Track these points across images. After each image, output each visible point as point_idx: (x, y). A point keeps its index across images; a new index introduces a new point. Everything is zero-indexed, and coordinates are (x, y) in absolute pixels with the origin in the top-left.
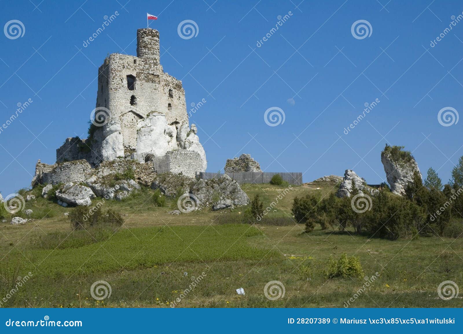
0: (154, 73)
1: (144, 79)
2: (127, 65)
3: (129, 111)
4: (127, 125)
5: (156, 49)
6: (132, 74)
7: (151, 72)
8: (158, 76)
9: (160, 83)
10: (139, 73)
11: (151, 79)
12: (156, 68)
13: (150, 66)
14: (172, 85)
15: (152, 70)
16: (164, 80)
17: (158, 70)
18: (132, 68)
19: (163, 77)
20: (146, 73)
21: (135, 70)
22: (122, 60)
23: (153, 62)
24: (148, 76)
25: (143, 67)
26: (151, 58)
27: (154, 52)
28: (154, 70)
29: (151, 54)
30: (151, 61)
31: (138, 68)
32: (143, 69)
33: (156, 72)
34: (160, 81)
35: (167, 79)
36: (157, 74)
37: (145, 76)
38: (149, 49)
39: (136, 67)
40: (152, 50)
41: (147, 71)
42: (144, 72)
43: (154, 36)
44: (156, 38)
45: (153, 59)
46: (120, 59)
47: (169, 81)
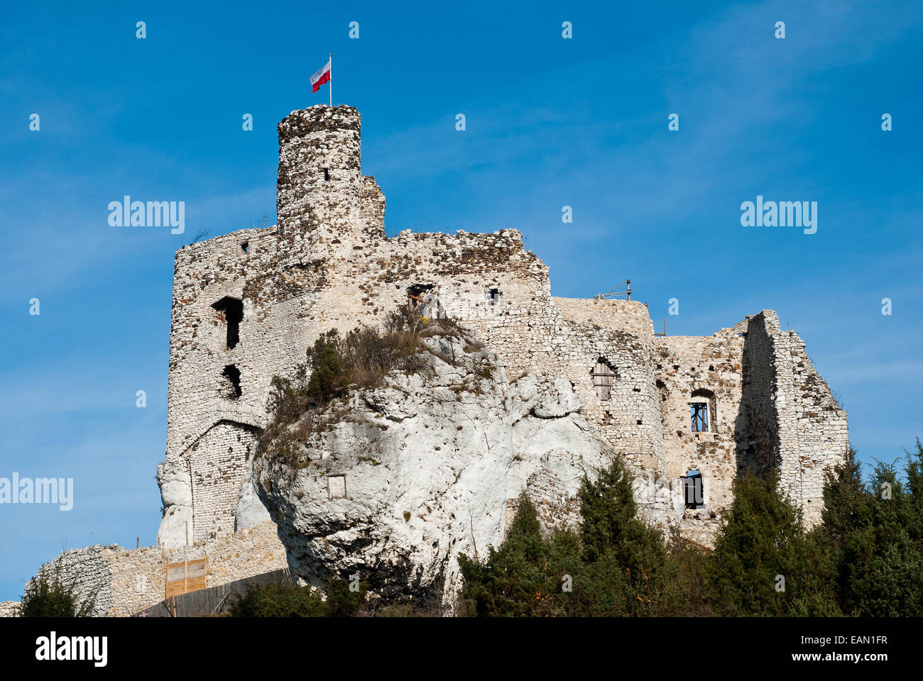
0: (301, 259)
1: (273, 293)
2: (217, 269)
3: (216, 425)
4: (209, 476)
5: (311, 174)
6: (230, 295)
7: (293, 261)
8: (318, 264)
9: (324, 285)
10: (255, 282)
11: (292, 285)
12: (310, 239)
13: (292, 241)
14: (438, 263)
15: (295, 254)
16: (382, 263)
17: (318, 241)
18: (233, 275)
19: (375, 254)
20: (280, 270)
21: (244, 273)
22: (200, 262)
23: (298, 222)
24: (284, 278)
25: (273, 253)
26: (292, 212)
27: (304, 185)
28: (301, 251)
29: (295, 196)
30: (294, 221)
31: (255, 265)
32: (271, 261)
33: (309, 253)
34: (326, 277)
35: (399, 254)
36: (313, 259)
37: (278, 283)
38: (290, 185)
39: (249, 263)
40: (297, 184)
41: (284, 260)
42: (274, 272)
43: (308, 131)
44: (312, 136)
45: (299, 213)
46: (193, 260)
47: (413, 257)
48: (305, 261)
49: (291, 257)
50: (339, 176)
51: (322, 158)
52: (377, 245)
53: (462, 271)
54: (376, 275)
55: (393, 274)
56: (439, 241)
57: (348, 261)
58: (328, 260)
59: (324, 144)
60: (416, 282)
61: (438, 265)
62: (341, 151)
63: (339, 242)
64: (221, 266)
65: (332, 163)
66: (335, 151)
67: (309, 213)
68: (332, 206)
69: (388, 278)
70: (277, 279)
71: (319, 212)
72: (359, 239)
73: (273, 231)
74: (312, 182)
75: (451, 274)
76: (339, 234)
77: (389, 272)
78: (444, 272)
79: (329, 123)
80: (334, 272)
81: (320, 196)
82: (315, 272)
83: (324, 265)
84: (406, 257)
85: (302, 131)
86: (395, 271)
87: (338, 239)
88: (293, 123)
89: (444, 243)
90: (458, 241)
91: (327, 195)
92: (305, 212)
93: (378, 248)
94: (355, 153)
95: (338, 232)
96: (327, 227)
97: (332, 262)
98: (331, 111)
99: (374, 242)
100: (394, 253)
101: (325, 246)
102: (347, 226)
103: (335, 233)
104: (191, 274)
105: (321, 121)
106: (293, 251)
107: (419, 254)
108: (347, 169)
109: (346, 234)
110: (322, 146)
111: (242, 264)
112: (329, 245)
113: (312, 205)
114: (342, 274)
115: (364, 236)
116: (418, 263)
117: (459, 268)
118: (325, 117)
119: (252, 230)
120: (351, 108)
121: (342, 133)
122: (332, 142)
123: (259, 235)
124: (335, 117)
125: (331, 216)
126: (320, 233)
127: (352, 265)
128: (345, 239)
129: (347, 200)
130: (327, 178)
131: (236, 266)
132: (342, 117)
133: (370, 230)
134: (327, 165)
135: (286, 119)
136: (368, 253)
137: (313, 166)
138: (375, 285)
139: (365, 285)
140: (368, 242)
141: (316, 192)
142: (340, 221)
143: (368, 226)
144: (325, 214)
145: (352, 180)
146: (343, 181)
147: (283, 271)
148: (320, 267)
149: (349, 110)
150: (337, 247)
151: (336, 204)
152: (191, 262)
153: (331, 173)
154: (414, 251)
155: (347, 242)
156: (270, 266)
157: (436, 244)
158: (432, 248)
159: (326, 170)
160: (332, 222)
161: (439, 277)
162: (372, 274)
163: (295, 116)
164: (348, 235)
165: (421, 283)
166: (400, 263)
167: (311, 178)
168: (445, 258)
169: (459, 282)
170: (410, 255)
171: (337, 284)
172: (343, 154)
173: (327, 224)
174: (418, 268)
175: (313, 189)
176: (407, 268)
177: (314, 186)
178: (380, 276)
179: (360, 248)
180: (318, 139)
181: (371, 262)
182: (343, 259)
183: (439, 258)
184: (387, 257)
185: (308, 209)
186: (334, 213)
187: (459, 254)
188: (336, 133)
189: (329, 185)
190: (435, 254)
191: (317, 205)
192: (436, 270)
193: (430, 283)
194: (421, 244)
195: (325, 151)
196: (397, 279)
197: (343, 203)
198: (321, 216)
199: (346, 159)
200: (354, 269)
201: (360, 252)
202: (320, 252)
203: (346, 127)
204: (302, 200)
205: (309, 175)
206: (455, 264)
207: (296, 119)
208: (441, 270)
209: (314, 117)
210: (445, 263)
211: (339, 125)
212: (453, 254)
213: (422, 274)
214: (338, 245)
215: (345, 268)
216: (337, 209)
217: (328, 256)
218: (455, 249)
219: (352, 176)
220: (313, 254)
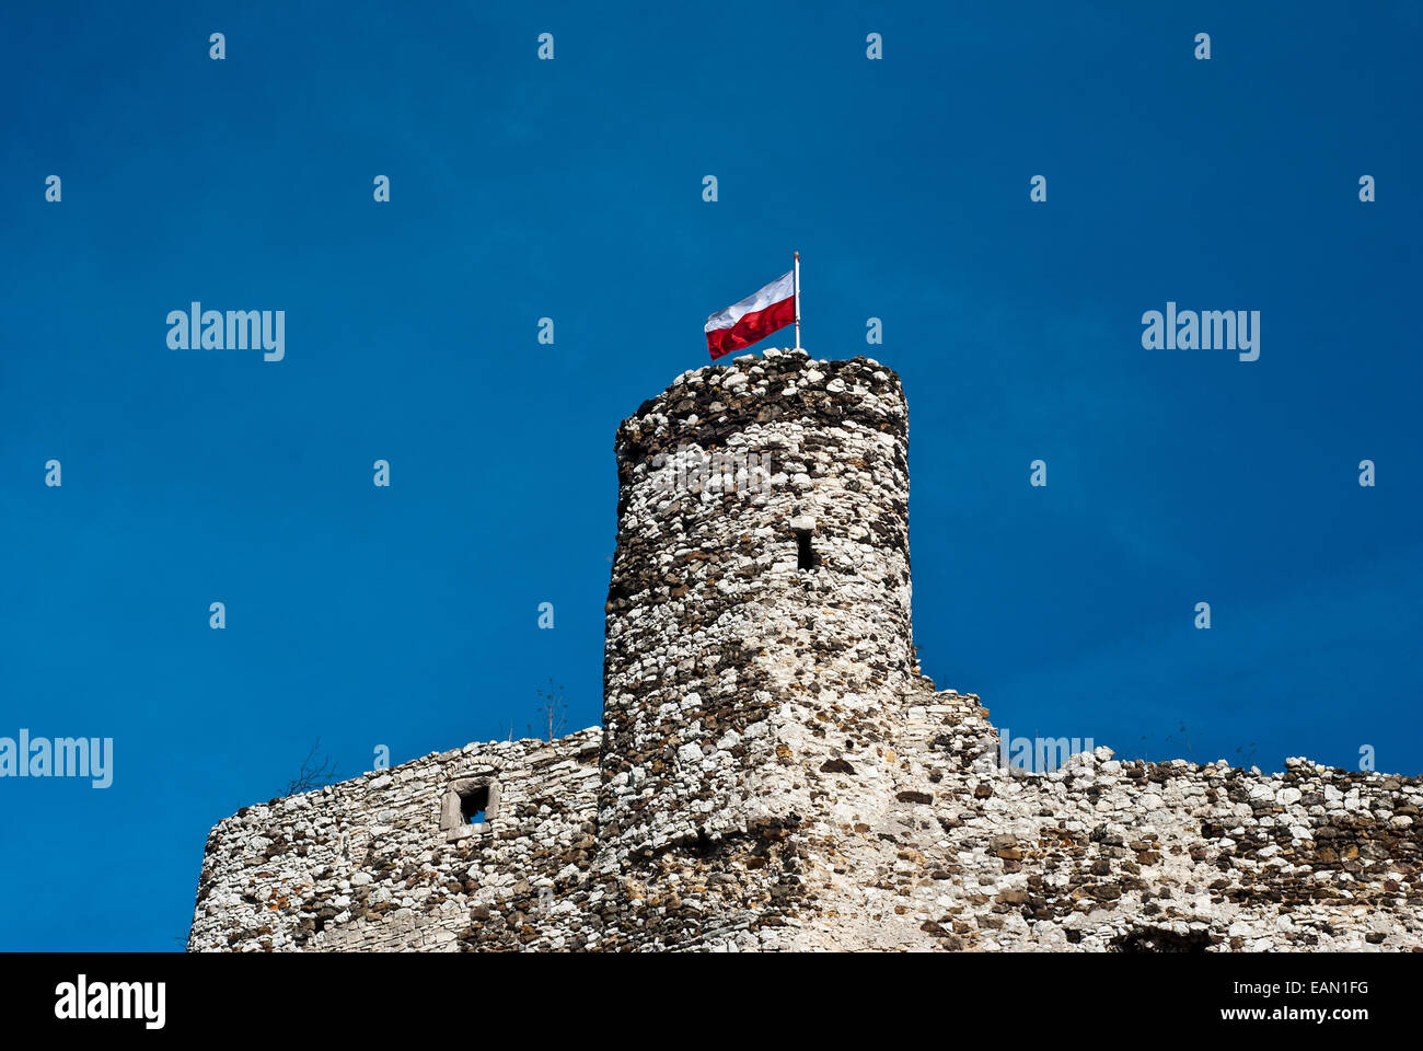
0: (700, 820)
2: (363, 878)
5: (747, 548)
7: (666, 828)
8: (769, 836)
9: (795, 906)
10: (506, 914)
11: (662, 910)
12: (737, 752)
13: (664, 764)
14: (1224, 862)
15: (677, 805)
16: (1007, 854)
17: (774, 757)
18: (423, 892)
19: (978, 821)
20: (611, 866)
21: (466, 886)
22: (302, 854)
23: (696, 699)
24: (627, 890)
25: (585, 816)
26: (671, 671)
27: (723, 584)
28: (704, 794)
29: (682, 620)
30: (677, 700)
31: (513, 857)
32: (575, 840)
33: (736, 799)
34: (803, 879)
35: (1071, 826)
36: (752, 815)
37: (601, 910)
38: (666, 589)
39: (487, 852)
40: (691, 583)
41: (633, 831)
42: (583, 877)
43: (740, 423)
44: (757, 435)
45: (697, 673)
46: (277, 847)
47: (1128, 838)
48: (716, 826)
49: (661, 817)
50: (848, 561)
51: (790, 501)
52: (984, 792)
53: (1318, 892)
54: (988, 890)
55: (1050, 891)
56: (1222, 791)
57: (882, 837)
58: (811, 823)
59: (794, 459)
60: (1146, 921)
61: (1224, 869)
62: (853, 486)
63: (847, 768)
64: (380, 865)
65: (826, 519)
66: (837, 485)
67: (740, 667)
68: (826, 651)
69: (1033, 905)
70: (595, 897)
71: (780, 667)
72: (916, 768)
73: (586, 746)
74: (748, 575)
75: (1277, 900)
76: (849, 744)
77: (1034, 882)
78: (1249, 893)
79: (817, 400)
80: (831, 867)
81: (782, 614)
82: (751, 866)
83: (794, 838)
84: (1099, 836)
85: (721, 425)
86: (1061, 879)
87: (847, 757)
88: (682, 407)
89: (1239, 795)
90: (1294, 794)
91: (807, 612)
92: (719, 668)
93: (988, 804)
94: (898, 506)
95: (846, 736)
96: (804, 713)
97: (821, 830)
98: (821, 368)
99: (973, 783)
100: (1052, 823)
101: (796, 775)
102: (875, 721)
103: (835, 738)
104: (265, 894)
105: (786, 392)
106: (668, 795)
107: (1148, 829)
108: (874, 545)
109: (873, 746)
110: (789, 465)
111: (460, 855)
112: (811, 775)
113: (751, 643)
114: (860, 875)
115: (938, 760)
116: (1147, 855)
117: (1308, 881)
118: (803, 382)
119: (505, 744)
120: (885, 370)
121: (860, 436)
122: (823, 457)
123: (532, 758)
124: (836, 386)
125: (821, 681)
126: (777, 733)
127: (894, 849)
128: (867, 762)
129: (874, 638)
130: (808, 559)
131: (436, 862)
132: (858, 390)
133: (957, 744)
134: (806, 522)
135: (654, 402)
136: (951, 816)
137: (756, 525)
138: (985, 923)
139: (946, 920)
140: (950, 781)
141: (772, 603)
142: (851, 701)
143: (948, 730)
144: (799, 673)
145: (890, 582)
146: (860, 578)
147: (624, 871)
148: (778, 846)
149: (881, 375)
150: (842, 786)
151: (835, 648)
152: (267, 857)
153: (820, 544)
154: (1128, 817)
155: (876, 774)
156: (570, 857)
157: (1213, 799)
158: (1199, 810)
159: (803, 537)
160: (826, 699)
161: (1229, 909)
162: (971, 885)
163: (692, 387)
164: (879, 751)
165: (1164, 926)
166: (1077, 856)
167: (747, 561)
168: (1249, 845)
169: (1312, 931)
170: (1117, 829)
171: (843, 907)
172: (859, 497)
173: (807, 705)
174: (1148, 873)
175: (758, 591)
176: (1106, 872)
177: (757, 584)
178: (1004, 893)
179: (926, 799)
180: (774, 447)
181: (967, 846)
182: (864, 828)
183: (1228, 843)
184: (1028, 829)
185: (735, 655)
186: (833, 674)
187: (1301, 833)
188: (837, 432)
189: (816, 584)
190: (1210, 831)
191: (772, 641)
192: (1218, 887)
193: (1196, 926)
194: (1152, 797)
195: (802, 479)
196: (1070, 907)
197: (863, 645)
198: (783, 678)
199: (871, 513)
200: (902, 865)
201: (922, 811)
202: (780, 794)
203: (869, 419)
204: (714, 629)
205: (739, 551)
206: (1291, 868)
207: (692, 394)
208: (1236, 885)
209: (762, 382)
210: (1251, 863)
211: (846, 410)
212: (1281, 834)
213: (1165, 895)
214: (843, 777)
215: (871, 859)
216: (842, 663)
217: (807, 810)
218: (1285, 819)
219: (893, 571)
220: (753, 801)
